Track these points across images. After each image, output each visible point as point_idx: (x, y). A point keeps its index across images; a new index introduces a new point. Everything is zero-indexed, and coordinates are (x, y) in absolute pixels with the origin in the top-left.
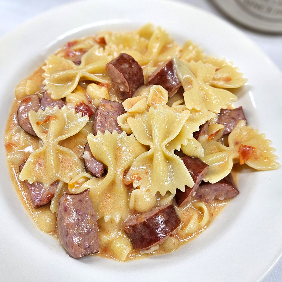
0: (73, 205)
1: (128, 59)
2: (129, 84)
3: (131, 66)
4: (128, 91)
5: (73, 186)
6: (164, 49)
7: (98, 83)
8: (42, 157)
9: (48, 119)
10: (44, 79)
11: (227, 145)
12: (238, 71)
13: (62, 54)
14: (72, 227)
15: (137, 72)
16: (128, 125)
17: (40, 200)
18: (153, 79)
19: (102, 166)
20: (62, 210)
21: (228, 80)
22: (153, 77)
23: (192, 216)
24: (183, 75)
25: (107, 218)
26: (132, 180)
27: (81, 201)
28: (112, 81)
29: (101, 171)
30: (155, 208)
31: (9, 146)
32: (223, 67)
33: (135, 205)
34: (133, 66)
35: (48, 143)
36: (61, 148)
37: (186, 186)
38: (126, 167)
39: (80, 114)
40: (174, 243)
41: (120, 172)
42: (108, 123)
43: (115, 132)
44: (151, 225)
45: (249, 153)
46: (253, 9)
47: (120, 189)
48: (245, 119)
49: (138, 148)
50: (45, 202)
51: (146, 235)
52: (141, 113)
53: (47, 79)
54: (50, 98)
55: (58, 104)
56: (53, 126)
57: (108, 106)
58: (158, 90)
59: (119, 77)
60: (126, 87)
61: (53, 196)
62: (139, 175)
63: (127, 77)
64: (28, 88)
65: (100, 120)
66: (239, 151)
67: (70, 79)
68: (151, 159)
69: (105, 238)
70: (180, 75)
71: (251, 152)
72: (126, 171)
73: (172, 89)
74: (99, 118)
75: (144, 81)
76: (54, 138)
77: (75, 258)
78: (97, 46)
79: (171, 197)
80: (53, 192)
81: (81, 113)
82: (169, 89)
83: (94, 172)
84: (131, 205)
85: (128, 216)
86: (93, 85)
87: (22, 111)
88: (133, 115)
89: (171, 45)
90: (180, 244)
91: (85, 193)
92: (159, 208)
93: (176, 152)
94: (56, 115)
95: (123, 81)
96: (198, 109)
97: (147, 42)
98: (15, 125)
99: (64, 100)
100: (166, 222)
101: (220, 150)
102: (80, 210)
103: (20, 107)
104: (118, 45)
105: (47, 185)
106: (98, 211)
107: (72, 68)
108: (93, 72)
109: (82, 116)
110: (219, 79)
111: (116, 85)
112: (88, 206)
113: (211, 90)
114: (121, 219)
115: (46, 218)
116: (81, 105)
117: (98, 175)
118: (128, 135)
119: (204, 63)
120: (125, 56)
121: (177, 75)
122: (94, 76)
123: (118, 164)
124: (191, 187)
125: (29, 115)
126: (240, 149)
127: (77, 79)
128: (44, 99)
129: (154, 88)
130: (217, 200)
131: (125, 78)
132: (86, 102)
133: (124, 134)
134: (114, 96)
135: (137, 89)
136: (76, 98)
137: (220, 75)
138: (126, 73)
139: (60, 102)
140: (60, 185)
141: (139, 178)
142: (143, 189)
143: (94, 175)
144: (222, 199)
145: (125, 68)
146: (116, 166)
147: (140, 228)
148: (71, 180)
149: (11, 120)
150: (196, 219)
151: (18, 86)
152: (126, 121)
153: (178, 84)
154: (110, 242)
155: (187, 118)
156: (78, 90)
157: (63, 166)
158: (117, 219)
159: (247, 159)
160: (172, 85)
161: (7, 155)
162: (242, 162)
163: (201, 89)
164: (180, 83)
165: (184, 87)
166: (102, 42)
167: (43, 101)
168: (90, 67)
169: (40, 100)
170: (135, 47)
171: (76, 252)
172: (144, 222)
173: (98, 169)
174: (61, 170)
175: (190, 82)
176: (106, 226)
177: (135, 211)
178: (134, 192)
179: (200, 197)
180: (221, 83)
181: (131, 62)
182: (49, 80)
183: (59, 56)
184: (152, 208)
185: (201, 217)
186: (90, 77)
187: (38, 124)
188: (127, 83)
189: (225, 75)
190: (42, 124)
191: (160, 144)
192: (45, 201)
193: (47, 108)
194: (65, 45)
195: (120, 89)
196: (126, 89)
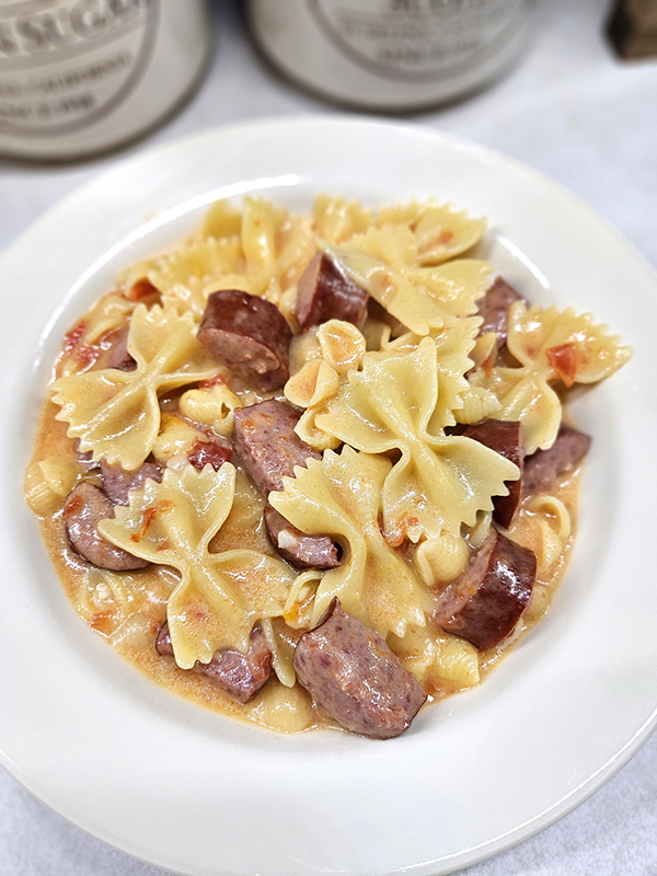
0: (333, 644)
1: (234, 299)
2: (273, 351)
3: (252, 312)
4: (278, 365)
5: (295, 615)
6: (280, 241)
7: (196, 385)
8: (194, 597)
9: (150, 517)
10: (78, 440)
11: (518, 365)
12: (453, 210)
13: (72, 364)
14: (359, 686)
15: (271, 317)
16: (323, 433)
17: (253, 680)
18: (310, 315)
19: (328, 542)
20: (318, 667)
21: (446, 238)
22: (309, 310)
23: (539, 528)
24: (363, 274)
25: (400, 631)
26: (403, 532)
27: (341, 629)
28: (228, 362)
29: (333, 550)
30: (476, 556)
31: (101, 622)
32: (421, 218)
33: (435, 573)
34: (255, 308)
35: (189, 562)
36: (222, 557)
37: (507, 483)
38: (376, 515)
39: (208, 468)
40: (544, 596)
41: (372, 530)
42: (284, 453)
43: (310, 461)
44: (494, 588)
45: (569, 360)
46: (403, 66)
47: (392, 561)
48: (519, 297)
49: (376, 466)
50: (264, 678)
51: (496, 611)
52: (333, 396)
53: (83, 437)
54: (123, 471)
55: (146, 475)
56: (175, 525)
57: (257, 419)
58: (335, 330)
59: (245, 347)
60: (270, 359)
61: (271, 656)
62: (409, 516)
63: (260, 337)
64: (54, 481)
65: (263, 455)
66: (551, 364)
67: (135, 409)
68: (412, 472)
69: (419, 667)
70: (359, 278)
71: (571, 355)
72: (380, 520)
73: (356, 314)
74: (257, 453)
75: (289, 328)
76: (194, 547)
77: (398, 736)
78: (141, 307)
79: (488, 520)
80: (265, 650)
81: (209, 465)
82: (351, 318)
83: (322, 563)
84: (429, 578)
85: (433, 603)
86: (191, 393)
87: (81, 535)
88: (322, 408)
89: (288, 226)
90: (550, 590)
91: (336, 610)
92: (484, 550)
93: (449, 431)
94: (163, 498)
95: (257, 350)
96: (442, 325)
97: (235, 240)
98: (80, 573)
99: (151, 459)
100: (515, 569)
101: (516, 381)
102: (351, 645)
103: (67, 529)
104: (185, 282)
105: (243, 644)
106: (374, 628)
107: (124, 385)
108: (173, 368)
109: (216, 470)
110: (429, 246)
111: (242, 367)
112: (357, 630)
113: (434, 275)
114: (427, 615)
115: (283, 705)
116: (198, 448)
117: (332, 561)
118: (338, 450)
119: (378, 226)
120: (223, 296)
121: (352, 280)
122: (185, 374)
123: (357, 518)
124: (517, 479)
125: (104, 533)
126: (550, 360)
127: (153, 399)
128: (109, 481)
129: (322, 331)
130: (561, 474)
131: (258, 341)
132: (202, 438)
133: (329, 454)
134: (247, 392)
135: (287, 352)
136: (178, 441)
137: (426, 235)
138: (253, 332)
139: (148, 467)
140: (268, 629)
141: (413, 521)
142: (433, 537)
143: (324, 568)
144: (569, 467)
145: (244, 322)
146: (359, 524)
147: (477, 606)
148: (283, 606)
149: (63, 568)
150: (549, 529)
151: (27, 489)
152: (315, 427)
153: (363, 298)
154: (433, 668)
155: (435, 353)
156: (167, 423)
157: (247, 589)
158: (420, 619)
159: (574, 371)
160: (354, 305)
161: (110, 642)
162: (569, 381)
163: (417, 283)
164: (365, 292)
165: (376, 297)
166: (147, 292)
167: (109, 486)
168: (162, 361)
169: (102, 490)
170: (218, 269)
171: (396, 723)
172: (479, 591)
173: (325, 552)
174: (251, 599)
175: (384, 282)
176: (406, 646)
177: (440, 585)
178: (421, 552)
179: (533, 488)
180: (439, 252)
181: (245, 302)
182: (91, 437)
183: (67, 373)
184: (470, 558)
185: (555, 523)
186: (175, 380)
187: (135, 539)
188: (268, 350)
189: (436, 231)
190: (144, 533)
191: (416, 434)
192: (264, 675)
193: (130, 498)
194: (65, 344)
195: (256, 372)
196: (271, 365)
